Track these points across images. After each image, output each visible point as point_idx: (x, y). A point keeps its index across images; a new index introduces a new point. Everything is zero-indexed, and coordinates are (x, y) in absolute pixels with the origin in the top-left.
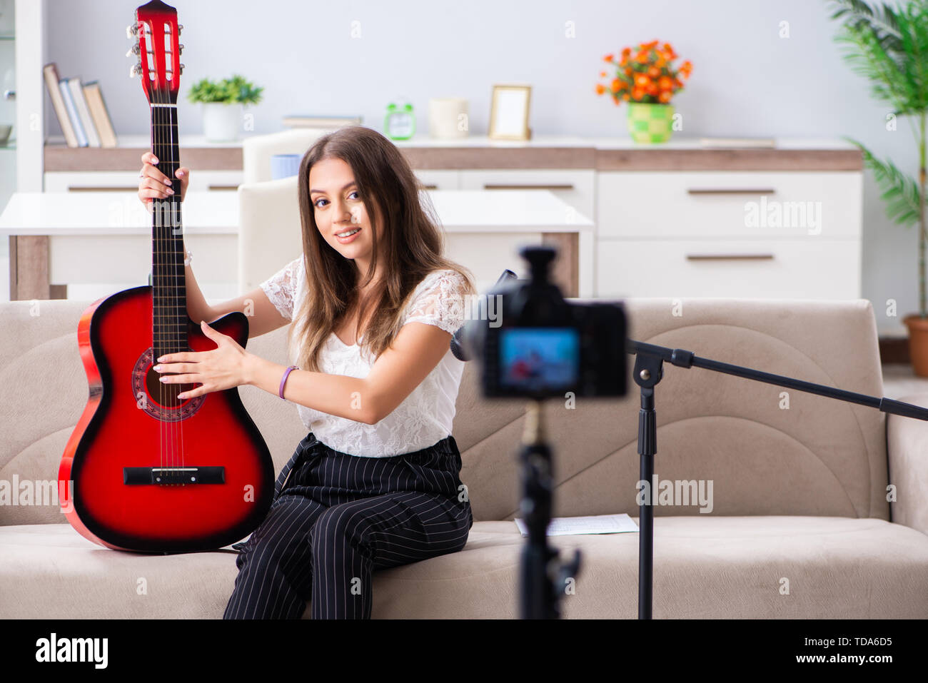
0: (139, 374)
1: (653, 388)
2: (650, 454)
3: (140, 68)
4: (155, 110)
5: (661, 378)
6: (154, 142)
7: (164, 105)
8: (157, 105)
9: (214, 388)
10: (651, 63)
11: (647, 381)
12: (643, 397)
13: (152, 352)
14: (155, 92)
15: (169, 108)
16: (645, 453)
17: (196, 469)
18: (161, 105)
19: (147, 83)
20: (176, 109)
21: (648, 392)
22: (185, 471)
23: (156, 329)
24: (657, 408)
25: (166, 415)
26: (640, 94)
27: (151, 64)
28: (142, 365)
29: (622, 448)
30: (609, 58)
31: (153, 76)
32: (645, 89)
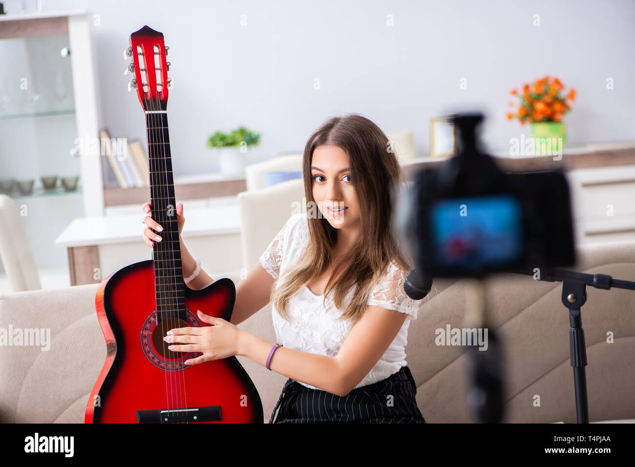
0: (146, 333)
1: (579, 309)
2: (581, 366)
3: (135, 83)
4: (149, 117)
5: (585, 301)
6: (149, 143)
7: (156, 112)
8: (150, 112)
9: (215, 356)
10: (546, 93)
11: (574, 303)
12: (572, 317)
13: (156, 314)
14: (148, 101)
15: (160, 114)
16: (577, 366)
17: (197, 410)
18: (153, 112)
19: (142, 95)
20: (166, 114)
21: (575, 312)
22: (188, 412)
23: (158, 296)
24: (584, 327)
25: (170, 366)
26: (540, 117)
27: (144, 79)
28: (148, 326)
29: (553, 369)
30: (514, 92)
31: (146, 89)
32: (543, 112)
